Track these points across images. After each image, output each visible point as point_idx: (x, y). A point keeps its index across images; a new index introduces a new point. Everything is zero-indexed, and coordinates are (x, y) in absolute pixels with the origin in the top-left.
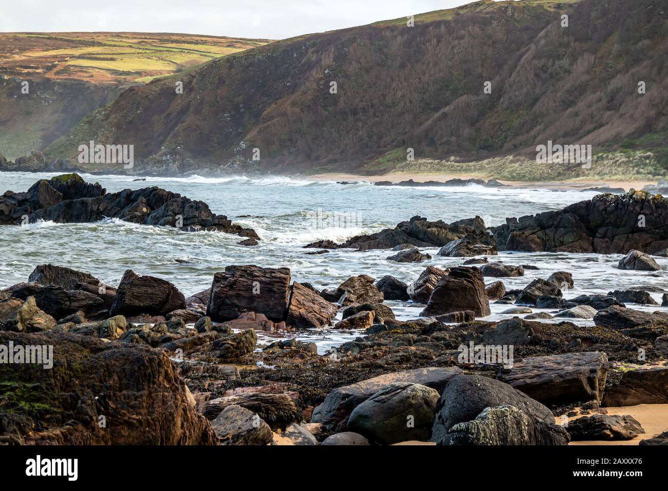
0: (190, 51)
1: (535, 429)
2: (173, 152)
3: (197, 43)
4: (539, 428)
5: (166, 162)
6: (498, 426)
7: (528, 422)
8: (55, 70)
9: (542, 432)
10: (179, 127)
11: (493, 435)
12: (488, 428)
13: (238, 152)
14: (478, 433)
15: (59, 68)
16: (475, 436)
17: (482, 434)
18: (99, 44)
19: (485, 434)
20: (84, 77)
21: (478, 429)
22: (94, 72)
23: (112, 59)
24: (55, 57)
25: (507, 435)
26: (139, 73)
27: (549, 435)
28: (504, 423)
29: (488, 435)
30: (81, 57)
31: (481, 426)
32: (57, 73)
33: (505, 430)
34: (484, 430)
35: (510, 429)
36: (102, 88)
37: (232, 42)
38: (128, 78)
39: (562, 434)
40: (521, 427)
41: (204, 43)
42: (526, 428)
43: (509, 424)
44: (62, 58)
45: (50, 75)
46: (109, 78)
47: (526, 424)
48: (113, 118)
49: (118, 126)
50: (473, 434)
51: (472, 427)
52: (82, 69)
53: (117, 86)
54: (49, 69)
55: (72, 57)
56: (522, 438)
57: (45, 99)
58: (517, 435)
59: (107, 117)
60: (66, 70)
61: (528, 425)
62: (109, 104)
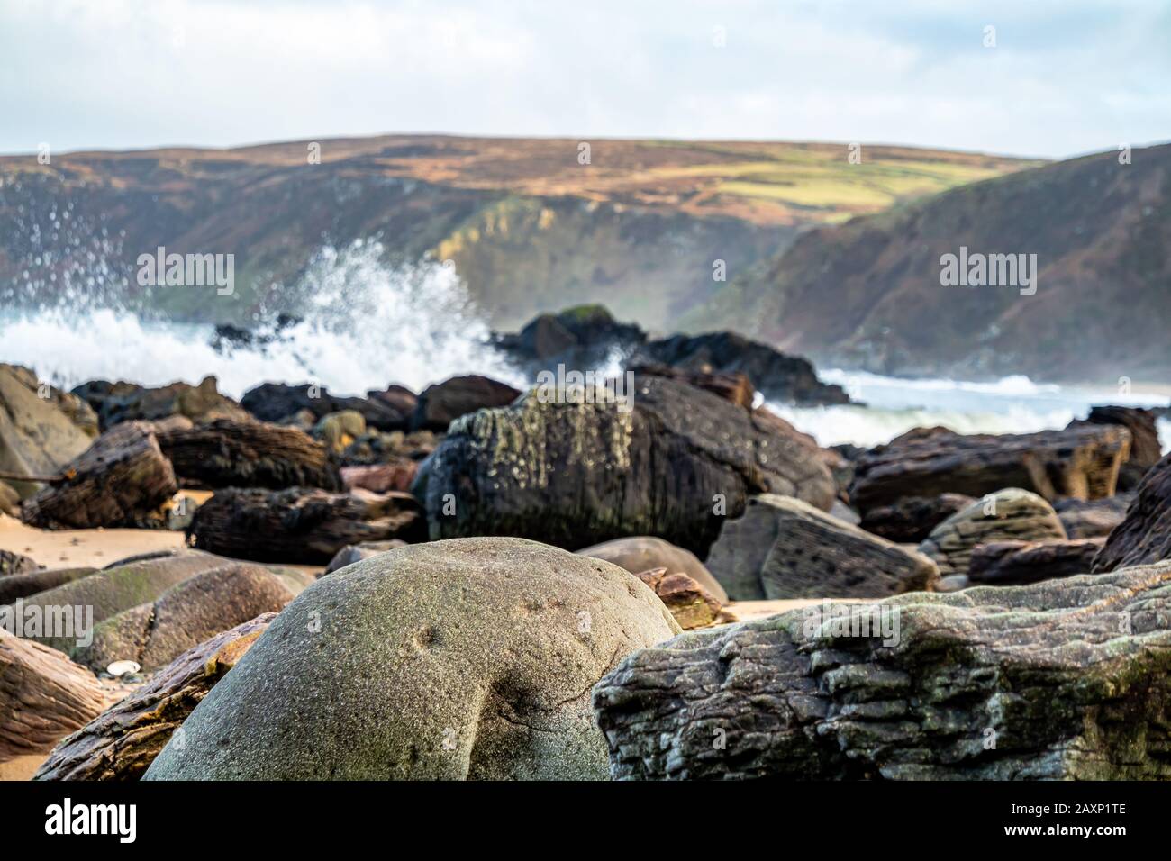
0: (919, 174)
1: (654, 447)
2: (876, 338)
3: (932, 161)
4: (665, 443)
5: (863, 354)
6: (548, 428)
7: (635, 426)
8: (697, 199)
9: (671, 456)
10: (889, 298)
11: (531, 447)
12: (521, 428)
13: (986, 343)
14: (493, 439)
15: (704, 196)
16: (484, 445)
17: (502, 442)
18: (771, 159)
19: (510, 442)
20: (741, 212)
21: (494, 429)
22: (760, 204)
23: (789, 184)
24: (698, 178)
25: (568, 450)
26: (832, 208)
27: (689, 464)
28: (566, 421)
29: (518, 445)
30: (742, 179)
31: (502, 424)
32: (702, 204)
33: (566, 437)
34: (508, 434)
35: (578, 439)
36: (769, 231)
37: (991, 162)
38: (815, 215)
39: (728, 468)
40: (611, 434)
41: (944, 161)
42: (628, 440)
43: (579, 424)
44: (709, 180)
45: (689, 207)
46: (782, 216)
47: (629, 429)
48: (781, 279)
49: (790, 292)
50: (479, 440)
51: (480, 424)
52: (740, 199)
53: (794, 227)
54: (686, 196)
55: (726, 179)
56: (609, 461)
57: (679, 246)
58: (598, 453)
59: (772, 276)
60: (715, 199)
61: (632, 435)
62: (778, 255)
